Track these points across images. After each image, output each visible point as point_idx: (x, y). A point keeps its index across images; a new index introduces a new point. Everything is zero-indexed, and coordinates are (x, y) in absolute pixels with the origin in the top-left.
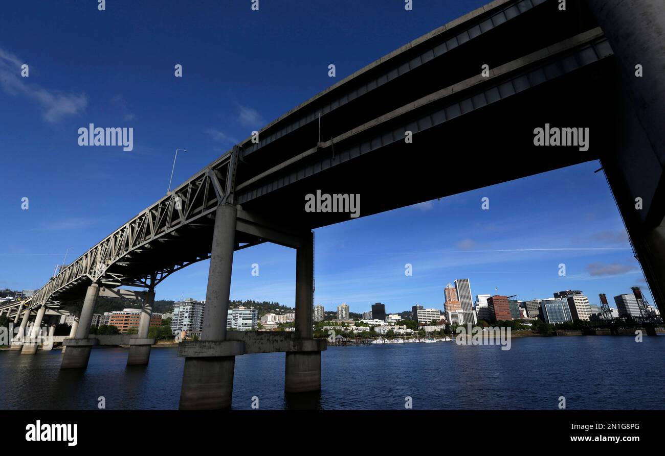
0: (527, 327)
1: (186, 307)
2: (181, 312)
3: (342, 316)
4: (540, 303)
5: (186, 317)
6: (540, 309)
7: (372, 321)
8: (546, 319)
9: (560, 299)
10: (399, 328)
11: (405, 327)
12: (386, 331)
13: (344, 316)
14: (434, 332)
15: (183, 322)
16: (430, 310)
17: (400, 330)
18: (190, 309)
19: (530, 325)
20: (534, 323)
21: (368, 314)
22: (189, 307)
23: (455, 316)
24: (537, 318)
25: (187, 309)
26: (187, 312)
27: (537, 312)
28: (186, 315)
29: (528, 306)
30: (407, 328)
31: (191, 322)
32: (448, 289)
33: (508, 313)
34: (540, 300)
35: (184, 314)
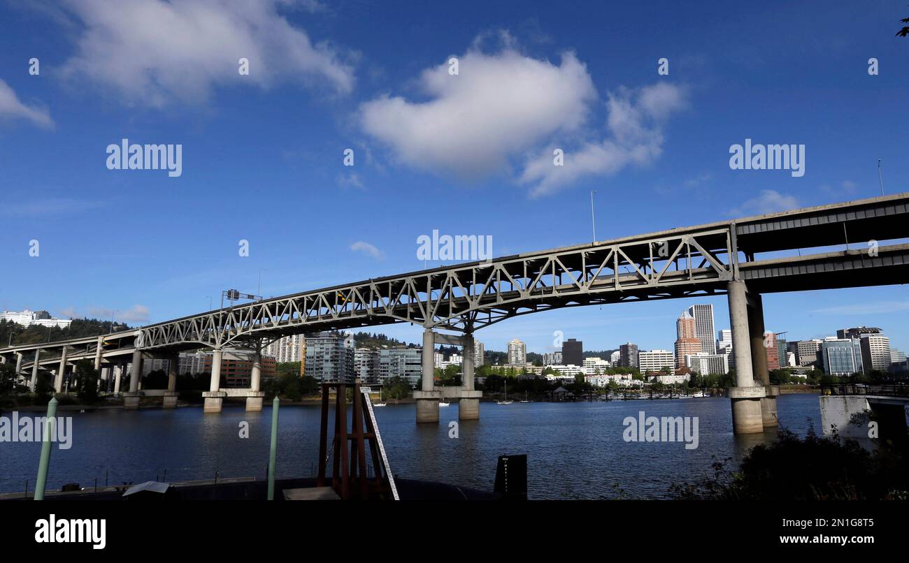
0: (802, 380)
1: (325, 346)
2: (317, 353)
3: (517, 358)
4: (820, 345)
5: (327, 361)
6: (819, 354)
7: (564, 366)
8: (826, 369)
9: (850, 340)
10: (623, 379)
11: (630, 376)
12: (604, 383)
13: (520, 359)
14: (673, 385)
15: (322, 369)
16: (659, 352)
17: (625, 381)
18: (332, 349)
19: (805, 376)
20: (808, 373)
21: (552, 357)
22: (330, 346)
23: (696, 362)
24: (813, 367)
25: (327, 349)
26: (327, 353)
27: (814, 358)
28: (327, 357)
29: (800, 350)
30: (634, 378)
31: (335, 368)
32: (684, 321)
33: (776, 359)
34: (819, 341)
35: (322, 357)
